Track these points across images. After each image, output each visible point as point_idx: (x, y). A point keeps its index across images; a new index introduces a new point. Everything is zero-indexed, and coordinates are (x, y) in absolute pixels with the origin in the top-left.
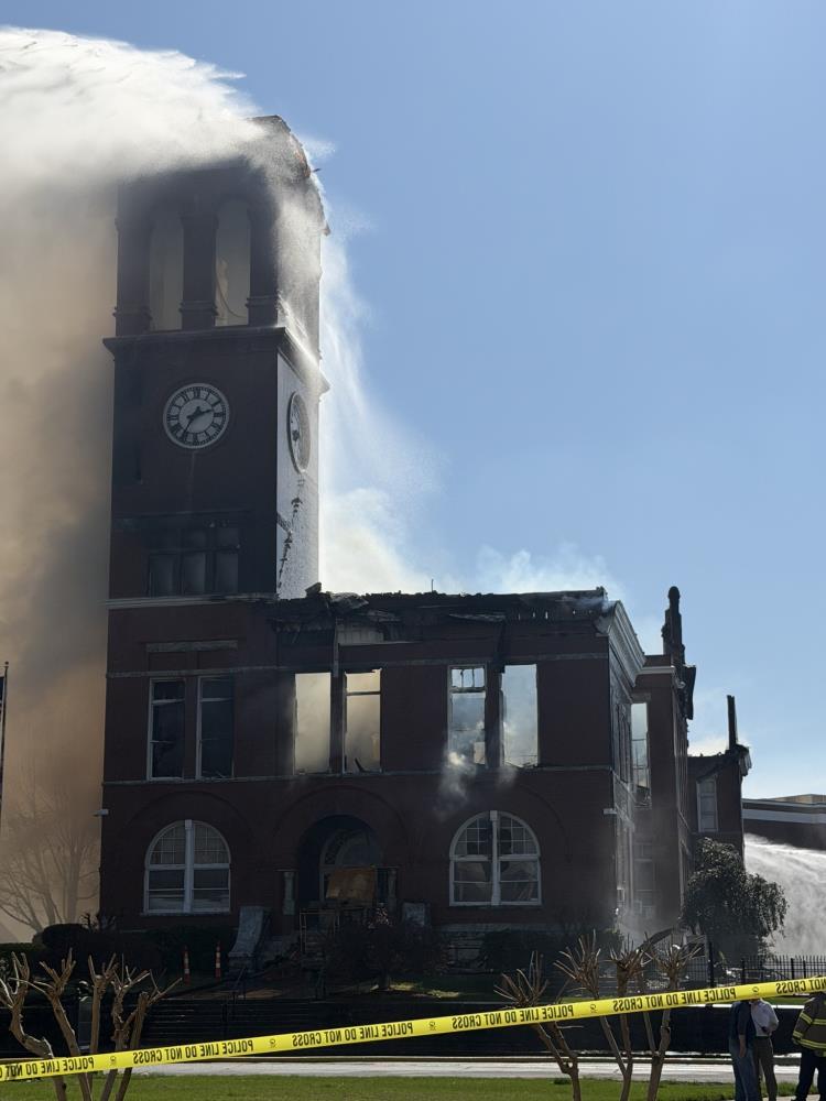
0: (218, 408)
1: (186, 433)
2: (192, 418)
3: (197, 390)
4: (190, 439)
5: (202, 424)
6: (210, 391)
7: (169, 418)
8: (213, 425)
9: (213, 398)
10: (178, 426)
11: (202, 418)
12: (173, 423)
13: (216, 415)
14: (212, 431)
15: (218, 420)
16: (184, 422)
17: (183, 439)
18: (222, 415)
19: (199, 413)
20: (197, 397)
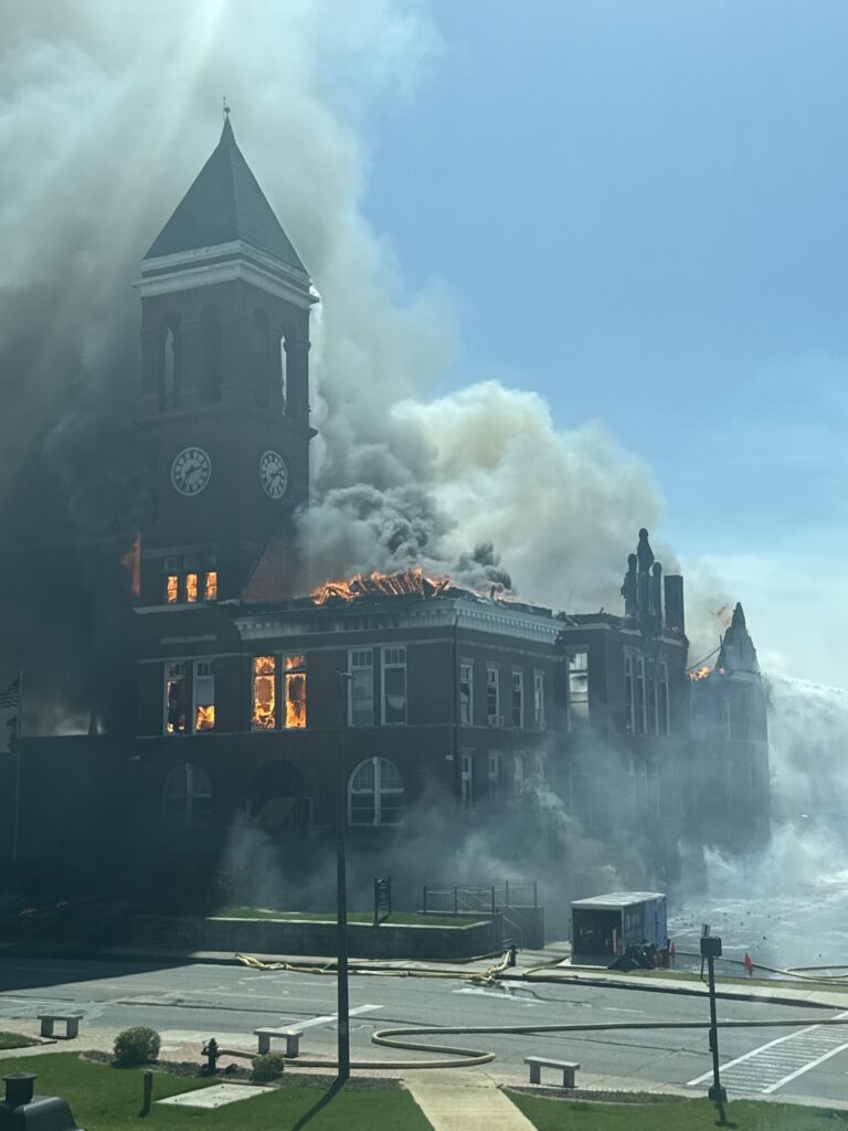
0: (205, 465)
1: (185, 485)
2: (188, 473)
3: (192, 453)
4: (187, 488)
5: (194, 477)
6: (200, 453)
7: (175, 474)
8: (202, 477)
9: (201, 458)
10: (180, 480)
11: (195, 473)
12: (177, 477)
13: (203, 470)
14: (201, 482)
15: (205, 474)
16: (184, 476)
17: (183, 488)
18: (207, 470)
19: (192, 469)
20: (192, 457)
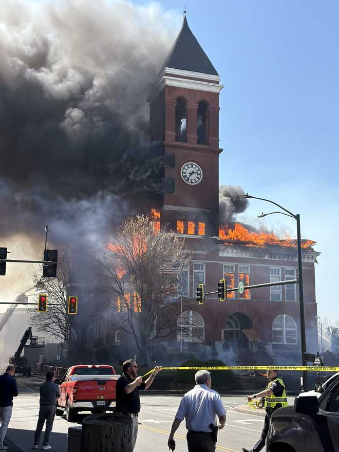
0: (199, 172)
1: (188, 179)
2: (191, 174)
3: (192, 165)
4: (190, 181)
5: (194, 176)
6: (197, 166)
7: (183, 173)
8: (197, 177)
9: (197, 169)
10: (186, 176)
12: (184, 175)
13: (198, 174)
14: (197, 179)
15: (199, 176)
16: (188, 175)
18: (200, 174)
19: (193, 173)
20: (192, 167)
